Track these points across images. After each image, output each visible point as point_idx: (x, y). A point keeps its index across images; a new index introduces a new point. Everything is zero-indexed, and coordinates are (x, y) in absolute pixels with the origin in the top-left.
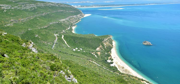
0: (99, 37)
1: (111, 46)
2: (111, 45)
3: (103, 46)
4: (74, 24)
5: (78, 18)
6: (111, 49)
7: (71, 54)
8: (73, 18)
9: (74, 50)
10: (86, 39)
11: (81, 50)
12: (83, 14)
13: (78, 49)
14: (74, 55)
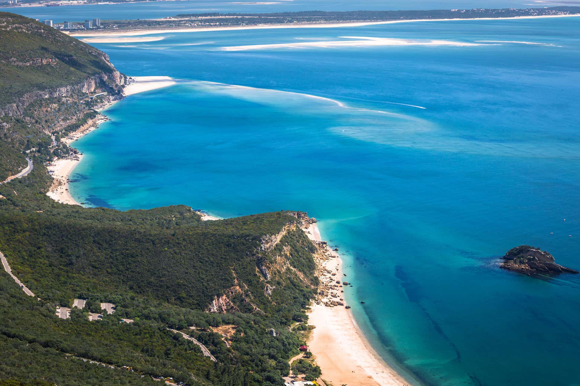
0: (226, 223)
1: (307, 281)
2: (301, 276)
3: (250, 283)
4: (57, 139)
5: (87, 104)
6: (303, 305)
7: (43, 339)
8: (51, 100)
9: (63, 313)
10: (138, 240)
11: (110, 311)
12: (117, 74)
13: (91, 308)
14: (64, 345)
